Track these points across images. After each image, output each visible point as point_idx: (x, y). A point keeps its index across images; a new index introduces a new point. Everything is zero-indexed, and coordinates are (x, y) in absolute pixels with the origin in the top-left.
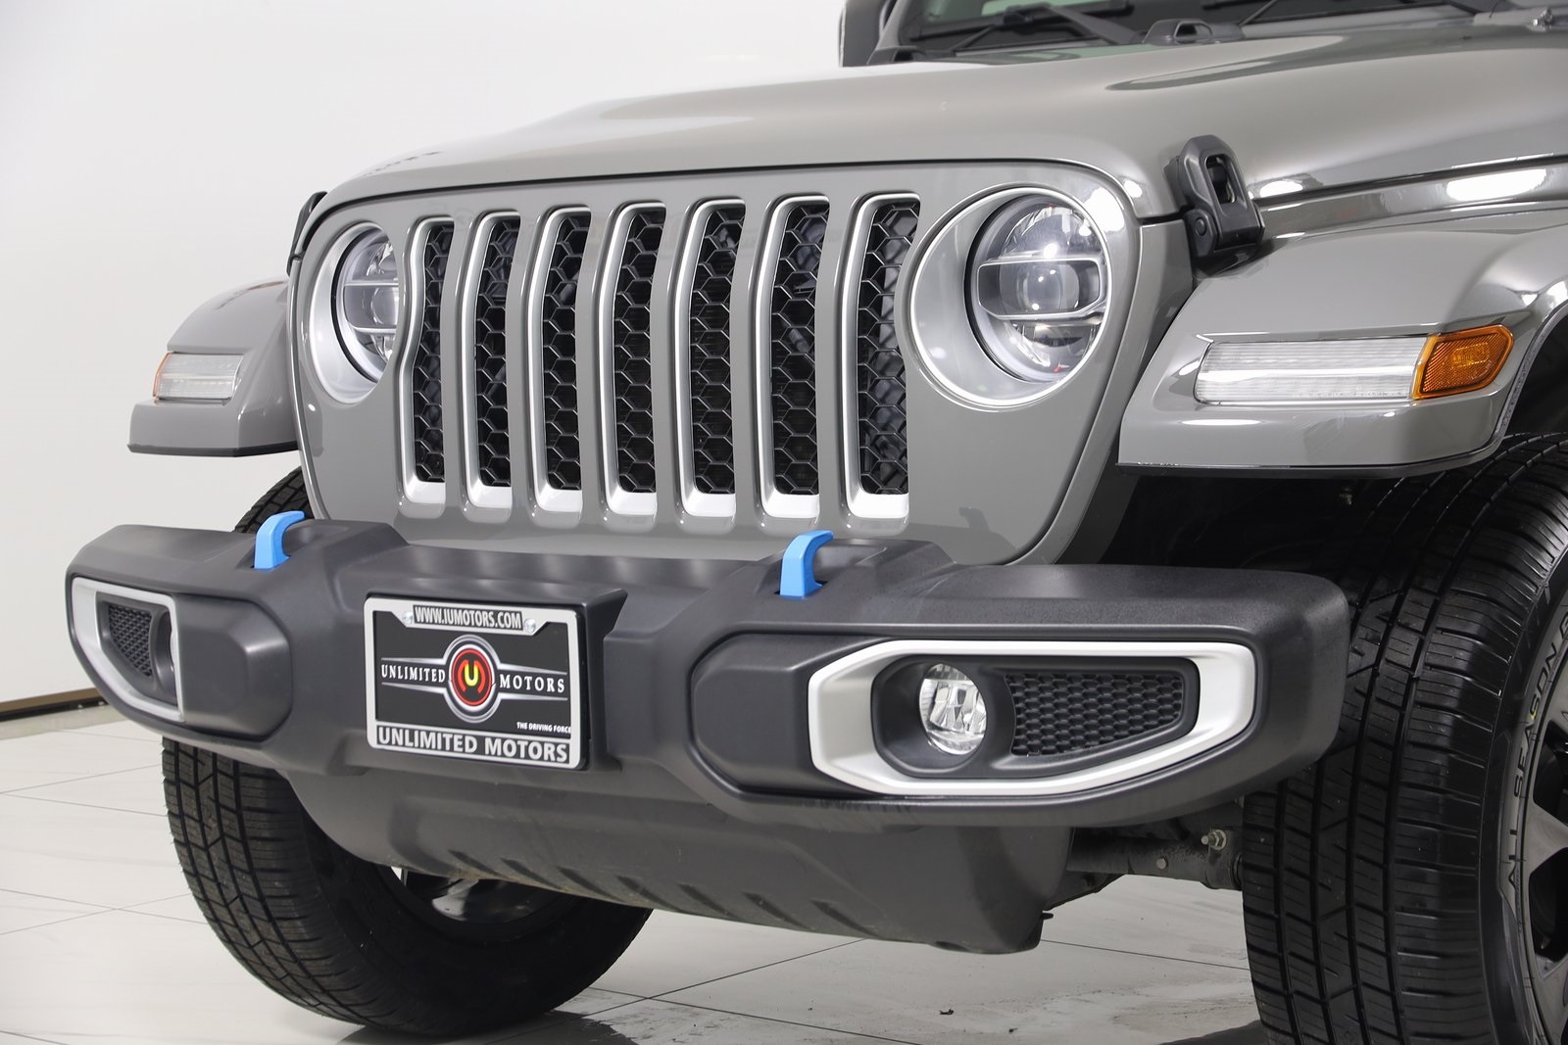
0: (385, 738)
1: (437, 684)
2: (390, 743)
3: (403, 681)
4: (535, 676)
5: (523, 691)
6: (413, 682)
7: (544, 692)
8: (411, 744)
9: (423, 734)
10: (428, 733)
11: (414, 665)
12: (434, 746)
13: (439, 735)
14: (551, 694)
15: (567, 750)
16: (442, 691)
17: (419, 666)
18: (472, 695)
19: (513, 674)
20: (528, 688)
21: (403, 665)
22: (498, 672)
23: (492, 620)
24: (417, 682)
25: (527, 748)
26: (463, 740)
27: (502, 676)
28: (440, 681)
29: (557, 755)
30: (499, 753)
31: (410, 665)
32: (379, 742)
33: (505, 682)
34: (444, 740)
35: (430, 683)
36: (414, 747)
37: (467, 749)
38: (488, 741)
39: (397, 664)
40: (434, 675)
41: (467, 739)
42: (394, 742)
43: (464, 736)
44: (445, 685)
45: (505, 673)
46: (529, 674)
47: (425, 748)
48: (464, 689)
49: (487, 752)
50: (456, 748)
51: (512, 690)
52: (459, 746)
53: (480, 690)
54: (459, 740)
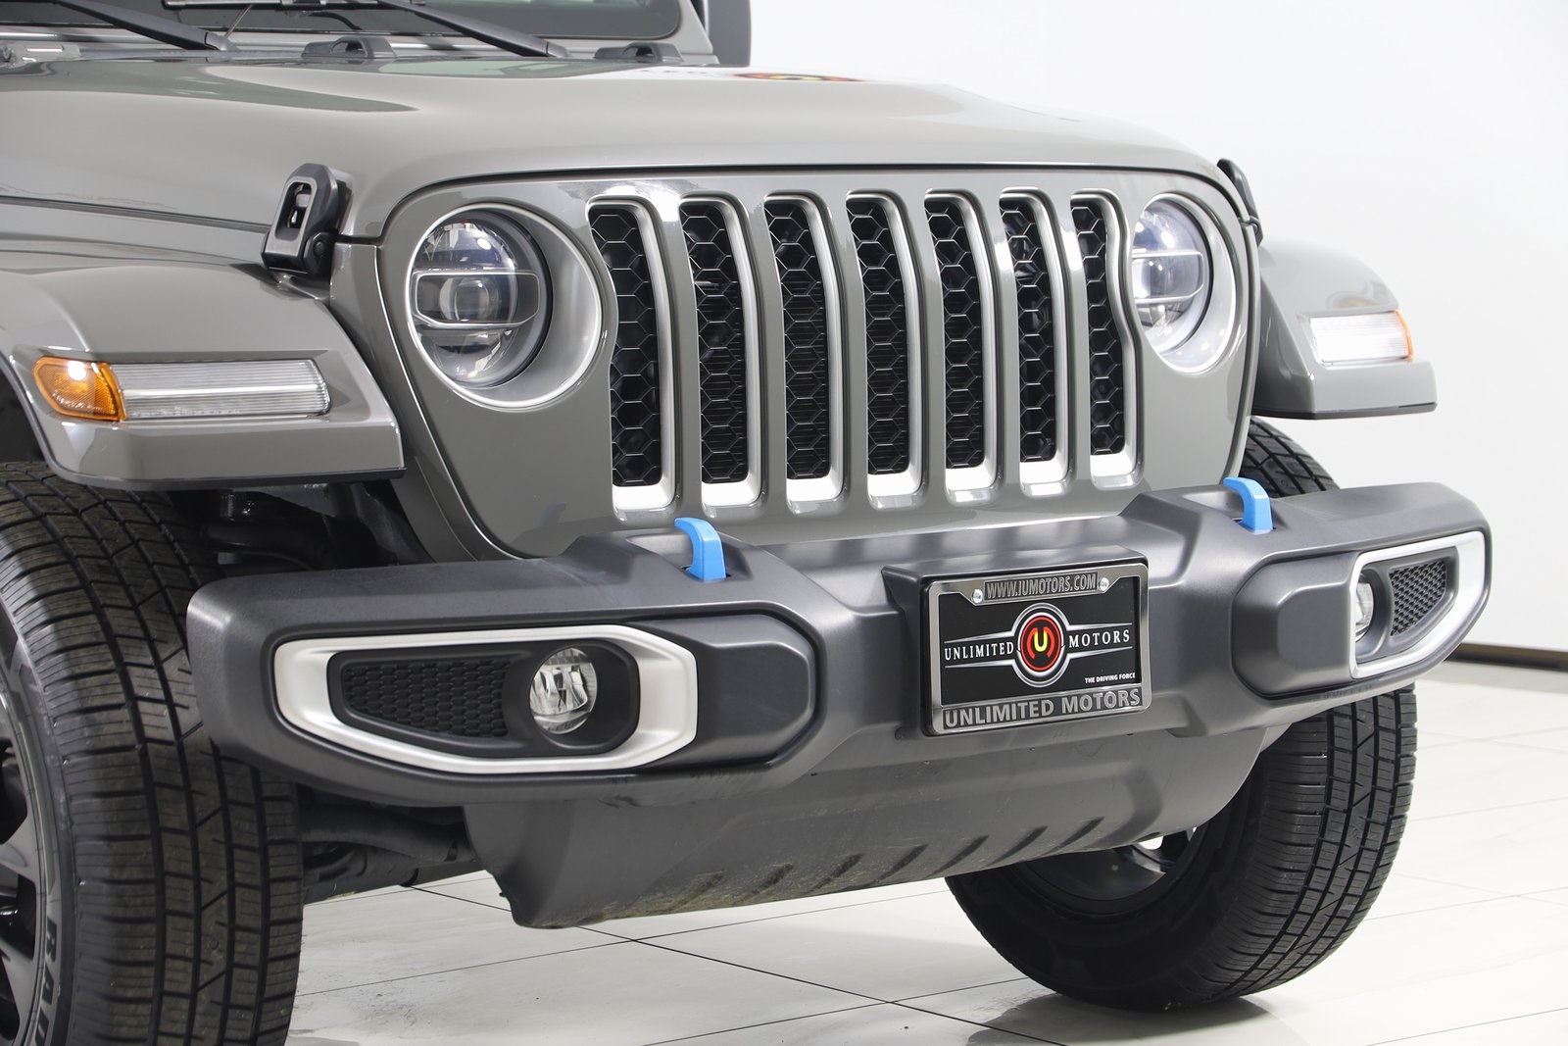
0: (952, 721)
1: (1006, 657)
2: (959, 725)
3: (969, 660)
4: (1101, 631)
5: (1092, 647)
6: (980, 659)
7: (1112, 645)
8: (983, 721)
9: (996, 709)
10: (1001, 706)
11: (979, 643)
12: (1008, 718)
13: (1014, 706)
14: (1117, 645)
15: (1139, 694)
16: (1012, 662)
17: (984, 642)
18: (1041, 661)
19: (1080, 633)
20: (1096, 644)
21: (968, 644)
22: (1067, 634)
23: (1068, 584)
24: (984, 659)
25: (1102, 699)
26: (1039, 706)
27: (1071, 637)
28: (1008, 653)
29: (1130, 699)
30: (1076, 710)
31: (974, 643)
32: (946, 727)
33: (1074, 642)
34: (1019, 709)
35: (999, 658)
36: (986, 723)
37: (1044, 713)
38: (1065, 701)
39: (961, 645)
40: (1002, 648)
41: (1043, 703)
42: (962, 723)
43: (1040, 701)
44: (1014, 656)
45: (1073, 633)
46: (1096, 631)
47: (999, 721)
48: (1033, 656)
49: (1064, 711)
50: (1032, 715)
51: (1081, 648)
52: (1035, 712)
53: (1049, 654)
54: (1035, 706)
